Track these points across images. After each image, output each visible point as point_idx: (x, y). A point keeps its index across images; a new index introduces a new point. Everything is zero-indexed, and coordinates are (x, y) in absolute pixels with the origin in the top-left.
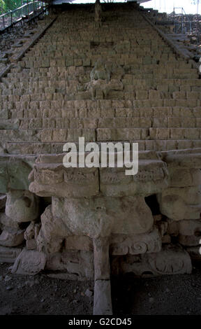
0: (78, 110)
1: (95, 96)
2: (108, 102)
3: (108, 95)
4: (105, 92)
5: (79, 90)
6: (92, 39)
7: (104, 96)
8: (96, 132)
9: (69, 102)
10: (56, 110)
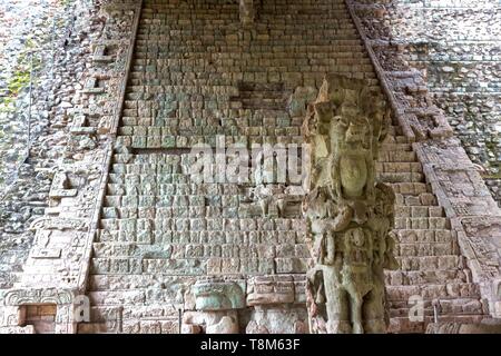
0: (248, 233)
1: (267, 213)
2: (286, 221)
3: (285, 210)
4: (281, 207)
5: (242, 202)
6: (241, 78)
7: (279, 212)
8: (275, 262)
9: (232, 221)
10: (218, 234)
